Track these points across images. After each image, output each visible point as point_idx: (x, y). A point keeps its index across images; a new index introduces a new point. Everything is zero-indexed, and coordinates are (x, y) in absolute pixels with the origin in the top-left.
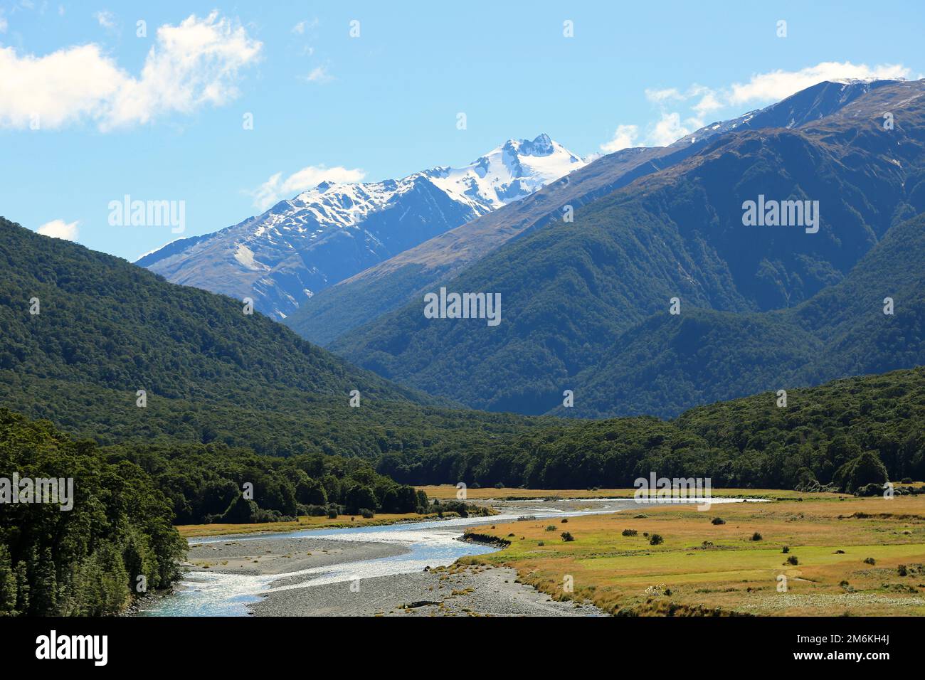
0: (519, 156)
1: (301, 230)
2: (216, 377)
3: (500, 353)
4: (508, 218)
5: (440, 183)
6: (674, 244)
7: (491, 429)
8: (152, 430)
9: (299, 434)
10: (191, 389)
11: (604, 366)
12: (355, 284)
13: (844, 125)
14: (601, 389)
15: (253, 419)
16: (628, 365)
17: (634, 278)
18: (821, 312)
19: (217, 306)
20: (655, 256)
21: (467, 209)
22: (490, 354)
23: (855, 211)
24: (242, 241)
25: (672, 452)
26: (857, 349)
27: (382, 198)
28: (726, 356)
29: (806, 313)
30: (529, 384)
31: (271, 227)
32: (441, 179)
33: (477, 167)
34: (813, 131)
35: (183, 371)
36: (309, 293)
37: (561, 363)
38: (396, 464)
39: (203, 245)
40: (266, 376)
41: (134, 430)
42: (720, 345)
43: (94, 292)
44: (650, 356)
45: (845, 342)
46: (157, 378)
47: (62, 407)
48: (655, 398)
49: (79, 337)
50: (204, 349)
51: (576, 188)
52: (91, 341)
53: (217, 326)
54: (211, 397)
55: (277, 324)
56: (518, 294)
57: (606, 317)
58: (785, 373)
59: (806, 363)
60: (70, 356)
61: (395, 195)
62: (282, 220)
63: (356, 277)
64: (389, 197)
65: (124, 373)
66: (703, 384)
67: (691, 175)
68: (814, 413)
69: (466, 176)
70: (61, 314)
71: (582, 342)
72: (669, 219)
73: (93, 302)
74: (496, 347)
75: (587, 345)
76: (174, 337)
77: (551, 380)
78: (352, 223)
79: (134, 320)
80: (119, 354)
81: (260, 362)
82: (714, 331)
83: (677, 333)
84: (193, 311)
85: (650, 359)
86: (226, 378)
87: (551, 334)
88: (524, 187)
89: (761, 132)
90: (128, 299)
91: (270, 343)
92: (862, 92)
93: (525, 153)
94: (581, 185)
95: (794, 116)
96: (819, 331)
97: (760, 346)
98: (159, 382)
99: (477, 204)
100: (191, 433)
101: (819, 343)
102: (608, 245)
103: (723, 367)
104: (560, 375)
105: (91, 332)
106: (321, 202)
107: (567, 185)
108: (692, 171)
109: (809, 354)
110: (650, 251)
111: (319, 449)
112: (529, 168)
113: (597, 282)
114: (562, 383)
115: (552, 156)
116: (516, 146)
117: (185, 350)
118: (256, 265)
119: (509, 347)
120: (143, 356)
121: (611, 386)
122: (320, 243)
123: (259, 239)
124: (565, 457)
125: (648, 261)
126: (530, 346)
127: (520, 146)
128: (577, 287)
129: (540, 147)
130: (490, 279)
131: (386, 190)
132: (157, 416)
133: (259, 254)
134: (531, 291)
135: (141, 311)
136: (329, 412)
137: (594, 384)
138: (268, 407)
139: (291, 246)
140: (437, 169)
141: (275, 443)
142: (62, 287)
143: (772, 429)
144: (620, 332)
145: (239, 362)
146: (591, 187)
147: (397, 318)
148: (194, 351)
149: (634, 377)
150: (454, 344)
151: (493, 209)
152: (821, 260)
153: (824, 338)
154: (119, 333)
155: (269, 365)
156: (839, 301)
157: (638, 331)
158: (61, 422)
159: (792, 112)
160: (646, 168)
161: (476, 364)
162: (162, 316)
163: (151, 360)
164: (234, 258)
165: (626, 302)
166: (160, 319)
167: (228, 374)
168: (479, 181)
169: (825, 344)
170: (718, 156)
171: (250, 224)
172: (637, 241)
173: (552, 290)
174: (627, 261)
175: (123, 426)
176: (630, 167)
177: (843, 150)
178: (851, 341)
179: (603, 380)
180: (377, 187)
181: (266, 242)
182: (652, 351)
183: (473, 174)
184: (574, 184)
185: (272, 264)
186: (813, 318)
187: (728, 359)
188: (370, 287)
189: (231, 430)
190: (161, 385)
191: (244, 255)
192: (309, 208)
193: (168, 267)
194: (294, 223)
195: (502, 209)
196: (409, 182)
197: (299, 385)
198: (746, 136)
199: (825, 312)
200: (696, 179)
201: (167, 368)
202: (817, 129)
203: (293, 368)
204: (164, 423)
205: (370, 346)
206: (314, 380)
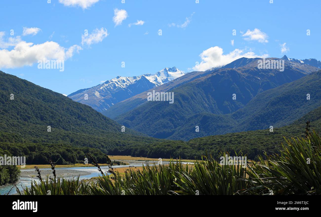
0: (168, 72)
1: (112, 88)
2: (80, 125)
3: (157, 122)
4: (163, 87)
5: (147, 78)
6: (203, 96)
7: (147, 142)
8: (58, 138)
9: (95, 141)
10: (73, 128)
11: (183, 126)
12: (124, 102)
13: (247, 68)
14: (182, 132)
15: (84, 137)
16: (189, 126)
17: (192, 104)
18: (238, 115)
19: (83, 107)
20: (198, 99)
21: (154, 84)
22: (155, 122)
23: (248, 90)
24: (97, 90)
25: (182, 150)
26: (245, 125)
27: (133, 81)
28: (213, 125)
29: (234, 115)
30: (164, 130)
31: (104, 87)
32: (148, 77)
33: (157, 74)
34: (239, 69)
35: (71, 123)
36: (113, 104)
37: (172, 125)
38: (118, 150)
39: (87, 91)
40: (94, 125)
41: (53, 138)
42: (212, 122)
43: (51, 102)
44: (195, 124)
45: (243, 123)
46: (64, 125)
47: (36, 132)
48: (195, 135)
49: (45, 114)
50: (78, 118)
51: (181, 81)
52: (48, 115)
53: (82, 112)
54: (78, 131)
55: (98, 112)
56: (163, 107)
57: (185, 114)
58: (228, 130)
59: (233, 128)
60: (42, 119)
61: (136, 80)
62: (107, 85)
63: (124, 101)
64: (135, 81)
65: (56, 123)
66: (207, 132)
67: (208, 79)
68: (218, 141)
69: (154, 76)
70: (41, 108)
71: (178, 120)
72: (202, 90)
73: (51, 105)
74: (156, 120)
75: (179, 121)
76: (71, 115)
77: (170, 129)
78: (125, 87)
79: (61, 110)
80: (55, 118)
81: (92, 122)
82: (211, 119)
83: (202, 119)
84: (76, 108)
85: (194, 125)
86: (83, 126)
87: (170, 118)
88: (169, 80)
89: (226, 69)
90: (60, 104)
91: (96, 117)
92: (252, 60)
93: (170, 71)
94: (182, 80)
95: (235, 65)
96: (237, 120)
97: (222, 123)
98: (64, 126)
99: (157, 83)
100: (68, 140)
101: (237, 123)
102: (186, 95)
103: (213, 128)
104: (172, 128)
105: (48, 113)
106: (117, 81)
107: (179, 80)
108: (208, 78)
109: (234, 126)
110: (197, 98)
111: (100, 145)
112: (170, 75)
113: (183, 105)
114: (172, 130)
115: (177, 72)
116: (167, 69)
117: (73, 118)
118: (100, 96)
119: (160, 120)
120: (61, 119)
121: (184, 131)
122: (116, 91)
123: (101, 90)
124: (156, 150)
125: (196, 100)
126: (165, 120)
127: (168, 69)
128: (178, 106)
129: (174, 70)
130: (156, 103)
131: (134, 79)
132: (60, 135)
133: (101, 94)
134: (166, 106)
135: (63, 108)
136: (106, 135)
137: (180, 131)
138: (92, 133)
139: (109, 92)
140: (147, 74)
141: (89, 143)
142: (44, 101)
143: (207, 145)
144: (188, 118)
145: (87, 122)
146: (185, 81)
147: (132, 112)
148: (75, 118)
149: (190, 129)
150: (146, 119)
151: (160, 85)
152: (240, 102)
153: (238, 122)
154: (55, 113)
155: (95, 123)
156: (242, 112)
157: (192, 118)
158: (35, 135)
159: (235, 64)
160: (198, 77)
161: (151, 124)
162: (68, 109)
163: (63, 120)
164: (94, 95)
165: (190, 110)
166: (67, 110)
167: (84, 125)
168: (158, 78)
169: (238, 123)
170: (215, 75)
171: (99, 86)
172: (194, 95)
173: (172, 106)
174: (191, 100)
175: (51, 137)
176: (194, 76)
177: (246, 75)
178: (244, 123)
179: (183, 130)
180: (132, 78)
181: (103, 91)
182: (195, 123)
183: (156, 76)
184: (180, 80)
185: (104, 96)
186: (236, 116)
187: (214, 126)
188: (128, 103)
189: (78, 139)
190: (65, 127)
191: (97, 94)
192: (114, 83)
193: (78, 96)
194: (110, 86)
195: (162, 85)
196: (140, 77)
197: (102, 128)
198: (222, 70)
199: (239, 115)
200: (209, 80)
201: (67, 123)
202: (240, 69)
203: (101, 124)
204: (62, 137)
205: (125, 119)
206: (106, 127)
